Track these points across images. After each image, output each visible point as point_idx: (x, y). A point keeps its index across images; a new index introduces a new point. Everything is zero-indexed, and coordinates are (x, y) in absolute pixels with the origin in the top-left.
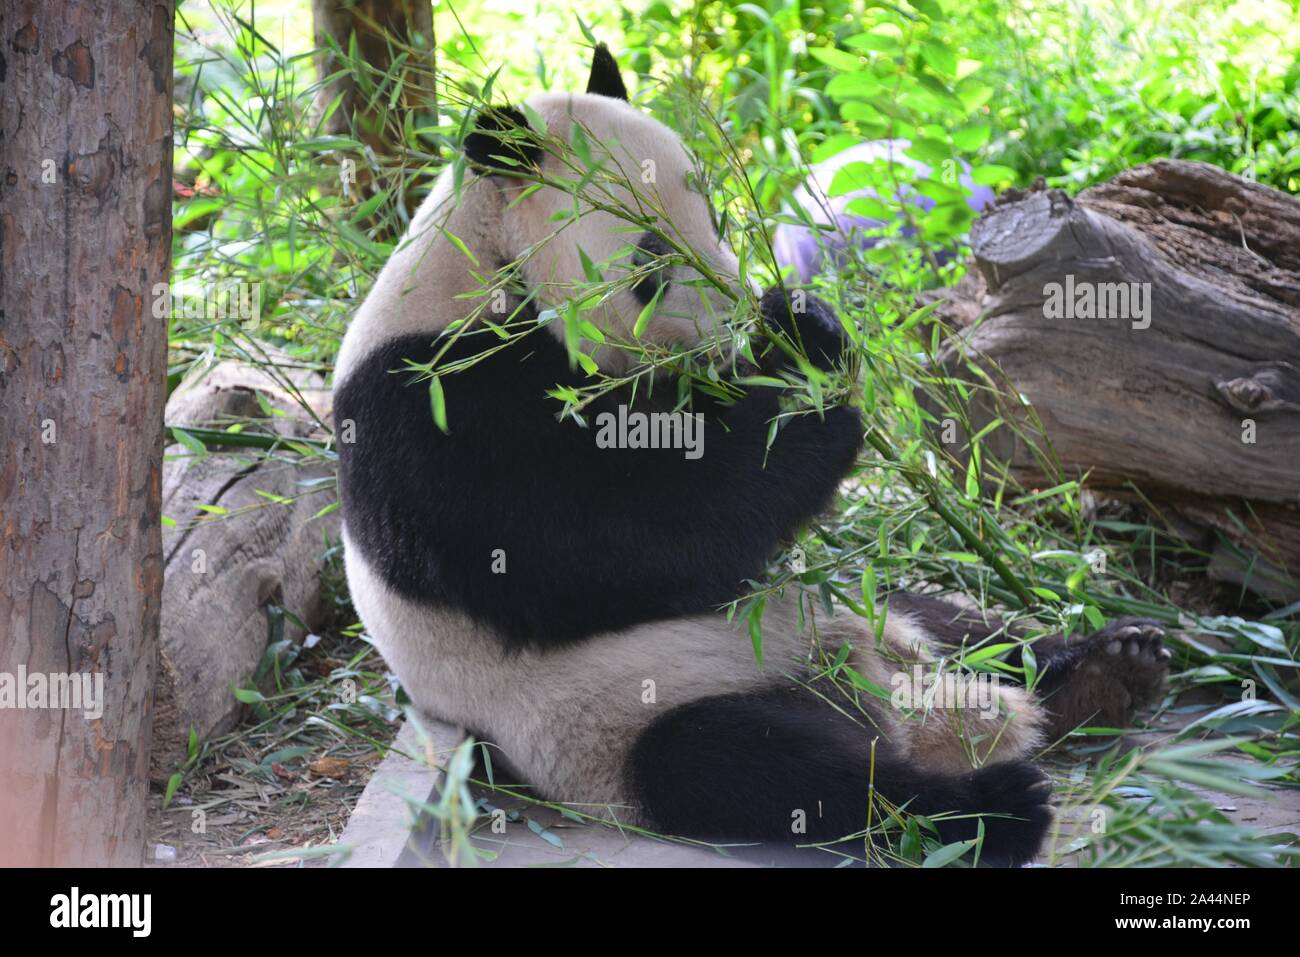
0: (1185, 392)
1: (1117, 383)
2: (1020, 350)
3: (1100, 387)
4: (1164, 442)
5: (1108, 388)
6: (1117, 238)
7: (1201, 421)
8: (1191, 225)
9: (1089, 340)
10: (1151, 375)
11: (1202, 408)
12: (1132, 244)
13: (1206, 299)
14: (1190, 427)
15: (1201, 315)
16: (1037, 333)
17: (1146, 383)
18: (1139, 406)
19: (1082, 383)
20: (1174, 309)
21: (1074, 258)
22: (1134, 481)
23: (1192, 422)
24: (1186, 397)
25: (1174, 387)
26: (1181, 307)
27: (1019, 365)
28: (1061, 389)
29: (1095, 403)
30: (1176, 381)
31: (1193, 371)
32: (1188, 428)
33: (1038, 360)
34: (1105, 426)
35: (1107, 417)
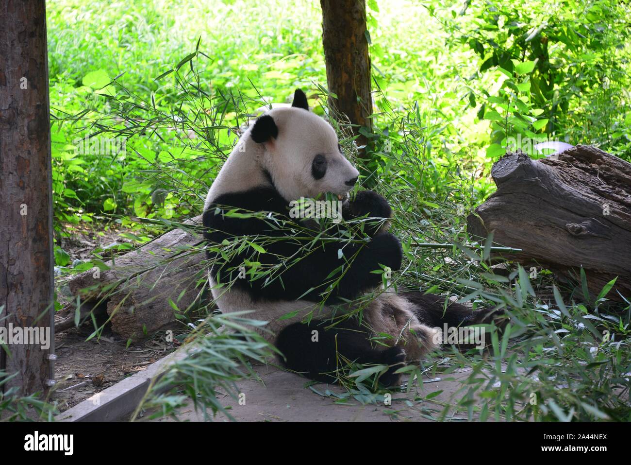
0: (556, 227)
1: (532, 223)
2: (498, 209)
3: (526, 224)
4: (547, 245)
5: (529, 225)
6: (542, 170)
7: (561, 238)
8: (582, 168)
9: (524, 207)
10: (546, 221)
11: (562, 233)
12: (547, 173)
13: (571, 194)
14: (557, 240)
15: (567, 200)
16: (504, 203)
17: (543, 223)
18: (538, 232)
19: (519, 222)
20: (558, 197)
21: (522, 177)
22: (535, 259)
23: (558, 238)
24: (557, 229)
25: (553, 225)
26: (560, 196)
27: (496, 215)
28: (510, 224)
29: (522, 230)
30: (554, 223)
31: (561, 220)
32: (556, 240)
33: (504, 214)
34: (525, 238)
35: (525, 235)
